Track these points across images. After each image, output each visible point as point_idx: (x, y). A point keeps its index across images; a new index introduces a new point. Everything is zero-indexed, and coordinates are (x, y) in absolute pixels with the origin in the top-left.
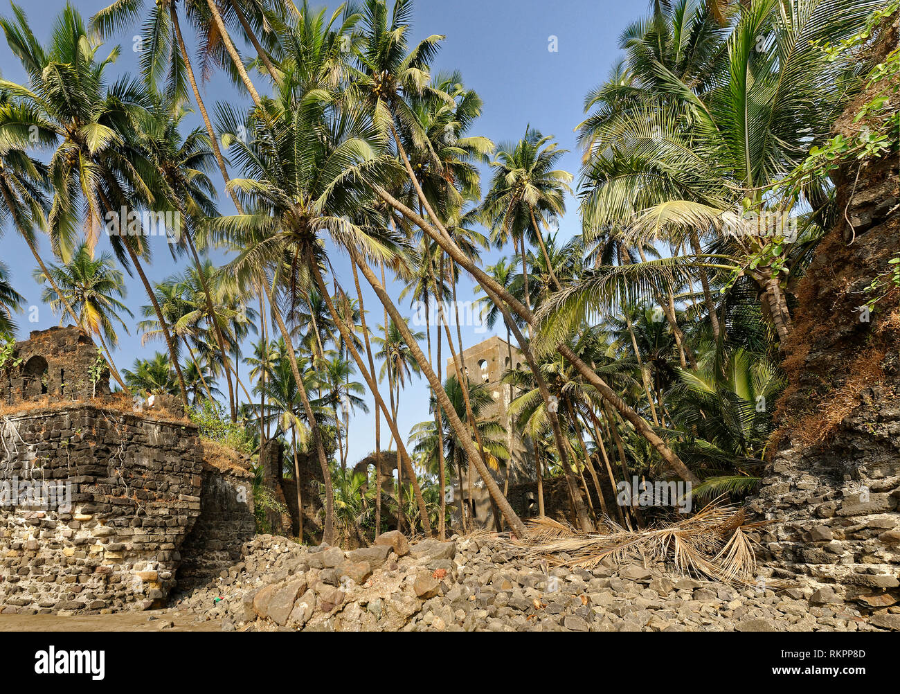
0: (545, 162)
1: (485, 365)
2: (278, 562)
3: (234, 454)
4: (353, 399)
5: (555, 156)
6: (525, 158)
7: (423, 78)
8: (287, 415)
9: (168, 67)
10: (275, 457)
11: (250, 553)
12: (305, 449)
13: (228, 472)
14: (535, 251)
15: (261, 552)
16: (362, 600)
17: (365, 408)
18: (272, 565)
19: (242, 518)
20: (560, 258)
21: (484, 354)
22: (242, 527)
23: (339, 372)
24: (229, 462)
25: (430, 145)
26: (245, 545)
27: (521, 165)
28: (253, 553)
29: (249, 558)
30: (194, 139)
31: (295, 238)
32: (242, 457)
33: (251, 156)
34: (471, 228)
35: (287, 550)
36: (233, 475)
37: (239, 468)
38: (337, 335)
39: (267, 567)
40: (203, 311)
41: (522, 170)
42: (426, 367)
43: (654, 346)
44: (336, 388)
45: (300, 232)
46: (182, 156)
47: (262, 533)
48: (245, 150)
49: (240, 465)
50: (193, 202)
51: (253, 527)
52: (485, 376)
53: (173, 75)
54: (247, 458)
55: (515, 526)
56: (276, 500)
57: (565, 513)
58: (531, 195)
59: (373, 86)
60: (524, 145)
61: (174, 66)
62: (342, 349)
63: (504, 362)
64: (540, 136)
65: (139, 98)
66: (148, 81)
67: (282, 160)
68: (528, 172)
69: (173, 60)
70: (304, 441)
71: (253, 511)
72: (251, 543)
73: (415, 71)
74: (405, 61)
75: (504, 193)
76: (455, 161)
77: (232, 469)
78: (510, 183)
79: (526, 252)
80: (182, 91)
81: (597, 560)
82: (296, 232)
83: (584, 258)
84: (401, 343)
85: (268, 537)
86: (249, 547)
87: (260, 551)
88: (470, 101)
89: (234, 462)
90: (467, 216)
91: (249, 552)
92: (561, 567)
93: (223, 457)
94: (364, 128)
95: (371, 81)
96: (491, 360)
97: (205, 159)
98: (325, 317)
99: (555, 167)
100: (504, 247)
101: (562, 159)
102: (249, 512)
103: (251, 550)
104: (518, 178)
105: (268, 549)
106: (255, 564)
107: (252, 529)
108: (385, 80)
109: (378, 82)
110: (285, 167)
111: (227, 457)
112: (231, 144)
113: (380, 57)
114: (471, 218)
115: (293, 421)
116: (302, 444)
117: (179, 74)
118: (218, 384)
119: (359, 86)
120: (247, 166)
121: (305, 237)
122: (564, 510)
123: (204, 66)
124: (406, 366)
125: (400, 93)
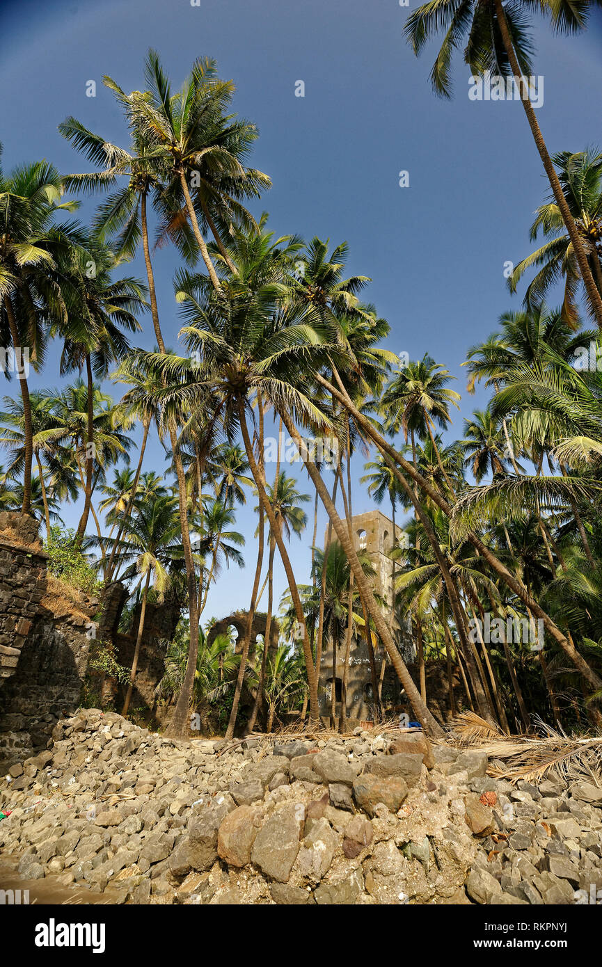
0: (437, 381)
1: (363, 536)
2: (105, 754)
3: (77, 596)
4: (229, 550)
5: (446, 379)
6: (422, 375)
7: (351, 300)
8: (148, 556)
9: (122, 229)
10: (115, 604)
11: (65, 737)
12: (161, 599)
13: (63, 618)
14: (422, 445)
15: (82, 736)
16: (399, 840)
17: (241, 562)
18: (96, 757)
19: (66, 682)
20: (444, 455)
21: (364, 524)
22: (62, 696)
23: (218, 519)
24: (69, 605)
25: (349, 346)
26: (60, 723)
27: (418, 378)
28: (68, 737)
29: (62, 745)
30: (124, 284)
31: (228, 387)
32: (88, 601)
33: (201, 313)
34: (369, 415)
35: (121, 734)
36: (70, 623)
37: (80, 614)
38: (219, 481)
39: (88, 760)
40: (71, 430)
41: (420, 383)
42: (341, 531)
43: (522, 543)
44: (212, 535)
45: (235, 383)
46: (106, 294)
47: (87, 708)
48: (196, 308)
49: (83, 610)
50: (105, 331)
51: (76, 697)
52: (363, 546)
53: (125, 235)
54: (94, 602)
55: (425, 720)
56: (117, 661)
57: (439, 703)
58: (427, 402)
59: (308, 294)
60: (422, 365)
61: (128, 230)
62: (221, 495)
63: (383, 536)
64: (434, 363)
65: (82, 240)
66: (98, 232)
67: (233, 325)
68: (423, 385)
69: (129, 226)
70: (161, 589)
71: (83, 674)
72: (70, 721)
73: (347, 295)
74: (338, 285)
75: (403, 395)
76: (366, 362)
77: (71, 615)
78: (410, 389)
79: (415, 445)
80: (129, 247)
81: (541, 771)
82: (230, 383)
83: (466, 459)
84: (285, 501)
85: (95, 713)
86: (65, 727)
87: (80, 734)
88: (381, 324)
89: (76, 606)
90: (367, 404)
91: (64, 735)
92: (501, 779)
93: (62, 598)
94: (314, 320)
95: (305, 290)
96: (370, 531)
97: (131, 302)
98: (210, 461)
99: (446, 387)
100: (396, 436)
101: (451, 382)
102: (76, 675)
103: (67, 732)
104: (416, 387)
105: (93, 731)
106: (69, 754)
107: (75, 700)
108: (318, 293)
109: (312, 293)
110: (234, 331)
111: (70, 599)
112: (185, 301)
113: (318, 277)
114: (370, 407)
115: (153, 564)
116: (158, 593)
117: (131, 237)
118: (59, 508)
119: (296, 291)
120: (195, 320)
121: (238, 387)
122: (438, 699)
123: (160, 238)
124: (287, 525)
125: (329, 305)
